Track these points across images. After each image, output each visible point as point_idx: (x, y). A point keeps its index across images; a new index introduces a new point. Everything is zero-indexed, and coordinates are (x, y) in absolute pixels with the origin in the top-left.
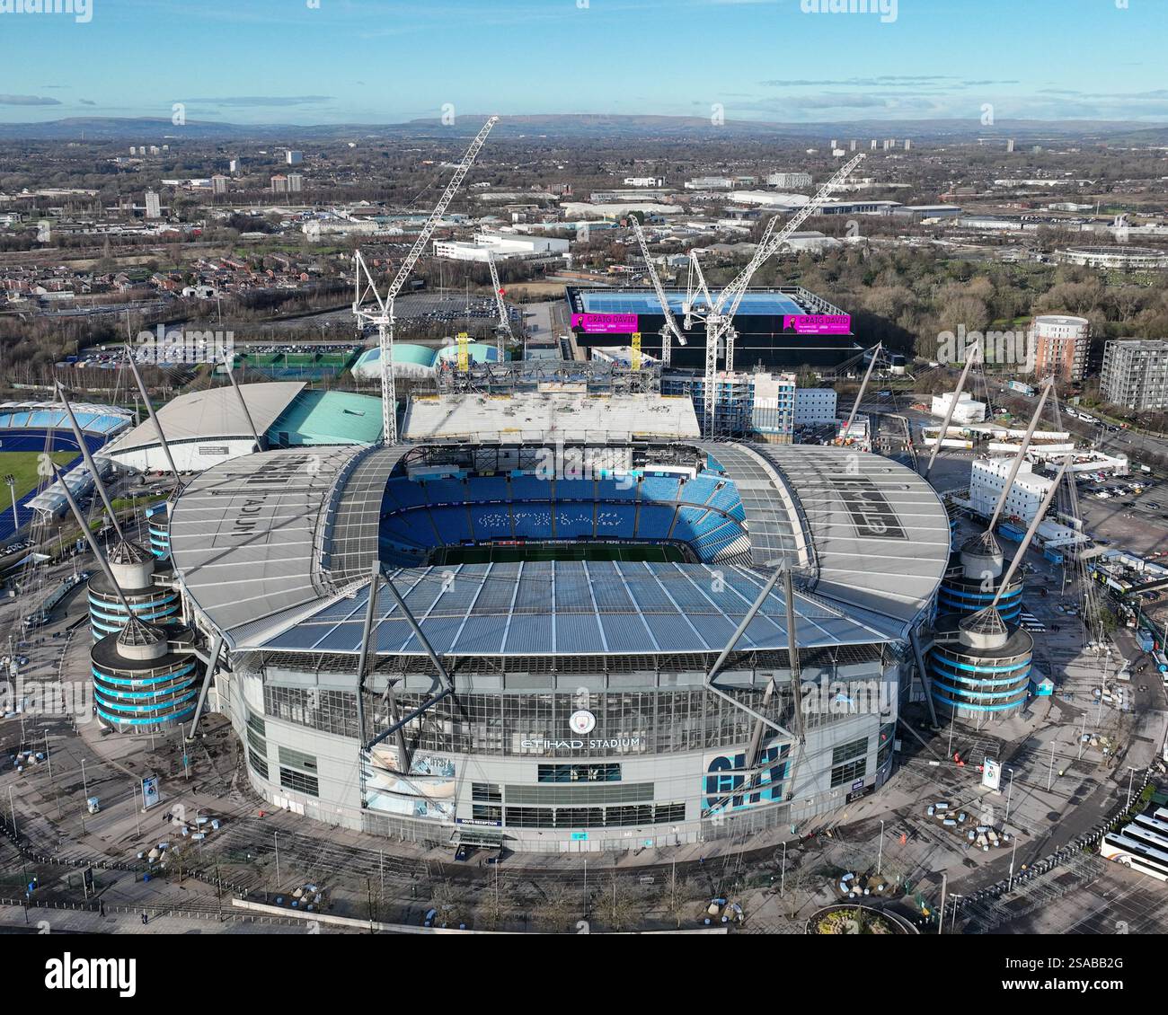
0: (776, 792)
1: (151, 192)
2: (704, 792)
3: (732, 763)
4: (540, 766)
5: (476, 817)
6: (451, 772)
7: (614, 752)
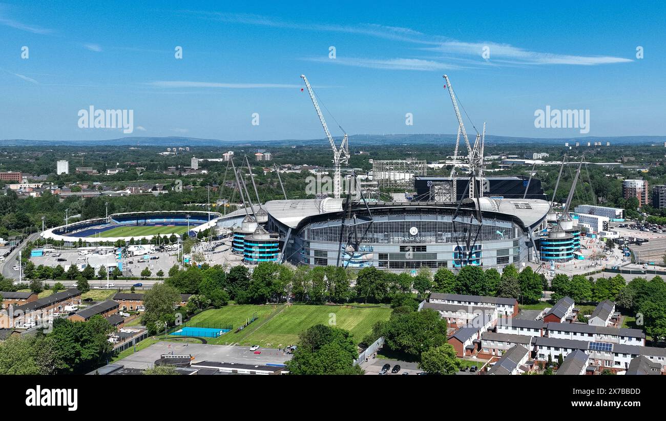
0: (478, 261)
1: (194, 158)
2: (453, 258)
3: (462, 248)
4: (401, 246)
5: (379, 266)
6: (371, 251)
7: (424, 242)
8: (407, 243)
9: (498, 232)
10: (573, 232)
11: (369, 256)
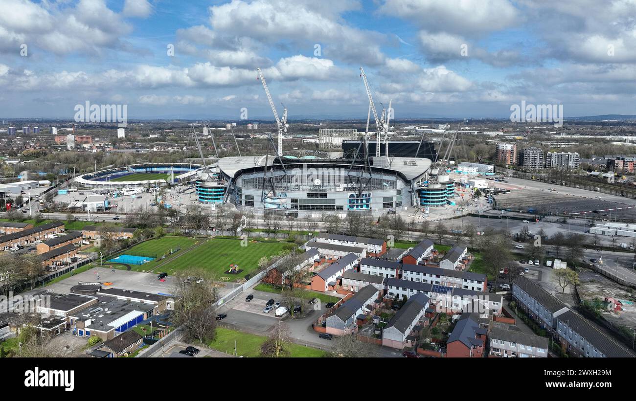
0: (368, 206)
2: (348, 203)
3: (355, 196)
4: (307, 194)
5: (292, 208)
6: (285, 196)
7: (325, 190)
8: (312, 191)
9: (384, 184)
10: (449, 184)
11: (283, 200)
